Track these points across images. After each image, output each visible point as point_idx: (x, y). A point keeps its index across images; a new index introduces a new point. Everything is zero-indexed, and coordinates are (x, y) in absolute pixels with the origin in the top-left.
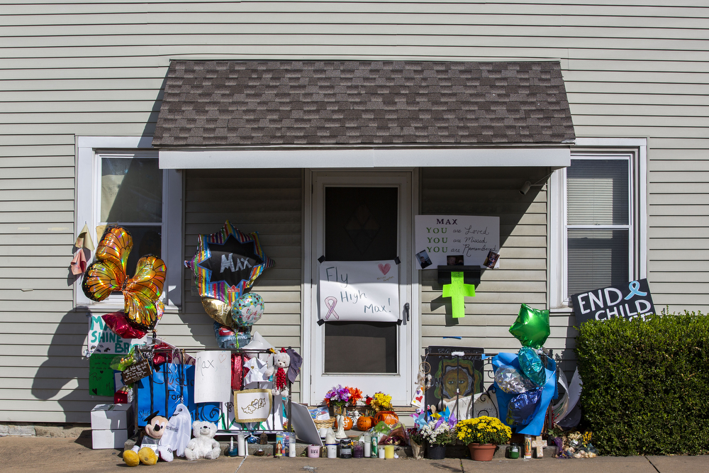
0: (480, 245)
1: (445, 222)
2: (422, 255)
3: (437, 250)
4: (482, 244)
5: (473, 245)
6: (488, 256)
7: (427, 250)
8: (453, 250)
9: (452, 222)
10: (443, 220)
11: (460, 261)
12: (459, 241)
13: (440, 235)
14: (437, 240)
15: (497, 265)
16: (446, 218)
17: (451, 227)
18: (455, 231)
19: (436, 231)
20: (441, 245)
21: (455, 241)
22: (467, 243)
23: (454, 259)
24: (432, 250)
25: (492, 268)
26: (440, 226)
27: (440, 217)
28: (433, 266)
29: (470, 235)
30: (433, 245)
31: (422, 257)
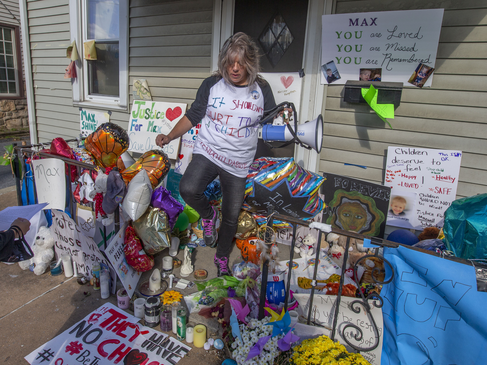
0: (408, 55)
1: (360, 22)
2: (329, 67)
3: (347, 60)
4: (410, 54)
5: (396, 54)
6: (417, 71)
7: (336, 61)
8: (368, 62)
9: (369, 22)
10: (357, 20)
11: (376, 76)
12: (378, 49)
13: (353, 42)
14: (348, 49)
15: (429, 83)
16: (361, 16)
17: (368, 30)
18: (373, 35)
19: (348, 35)
20: (353, 54)
21: (372, 49)
22: (388, 52)
23: (369, 73)
24: (342, 61)
25: (420, 86)
26: (353, 29)
27: (354, 16)
28: (343, 80)
29: (394, 40)
30: (343, 54)
31: (329, 70)
